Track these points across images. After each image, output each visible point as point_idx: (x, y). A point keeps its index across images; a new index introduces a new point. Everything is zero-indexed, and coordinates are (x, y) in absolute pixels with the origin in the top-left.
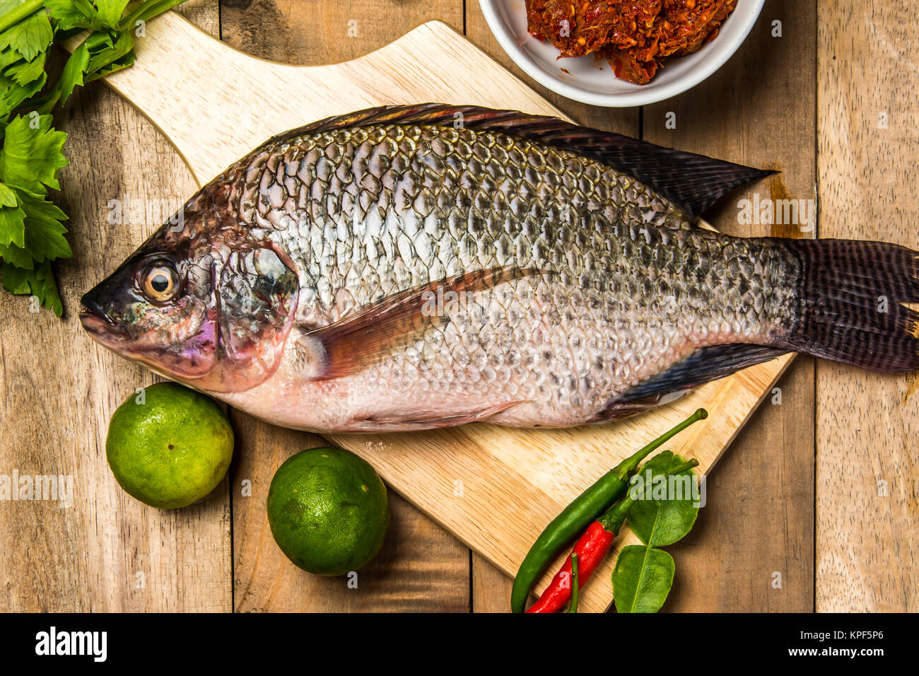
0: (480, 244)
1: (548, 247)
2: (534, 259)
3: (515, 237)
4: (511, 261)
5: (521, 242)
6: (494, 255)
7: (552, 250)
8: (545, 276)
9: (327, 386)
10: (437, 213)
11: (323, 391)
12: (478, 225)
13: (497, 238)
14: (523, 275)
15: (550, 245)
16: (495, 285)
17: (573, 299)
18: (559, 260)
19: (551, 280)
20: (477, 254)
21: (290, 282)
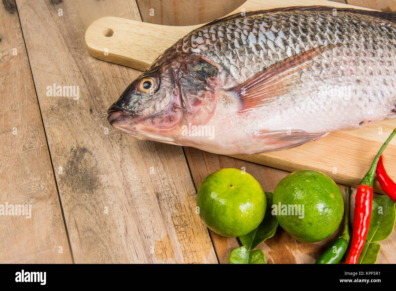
0: (308, 37)
1: (342, 35)
2: (337, 39)
3: (325, 32)
4: (326, 41)
5: (328, 34)
6: (317, 40)
7: (344, 36)
8: (346, 46)
9: (245, 115)
10: (283, 30)
11: (243, 117)
12: (305, 31)
13: (315, 34)
14: (335, 47)
15: (343, 34)
16: (322, 52)
17: (362, 54)
18: (350, 39)
19: (348, 47)
20: (308, 41)
21: (214, 70)
